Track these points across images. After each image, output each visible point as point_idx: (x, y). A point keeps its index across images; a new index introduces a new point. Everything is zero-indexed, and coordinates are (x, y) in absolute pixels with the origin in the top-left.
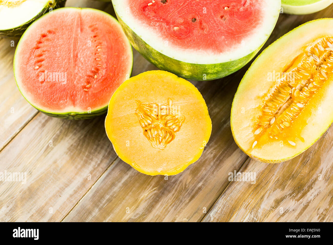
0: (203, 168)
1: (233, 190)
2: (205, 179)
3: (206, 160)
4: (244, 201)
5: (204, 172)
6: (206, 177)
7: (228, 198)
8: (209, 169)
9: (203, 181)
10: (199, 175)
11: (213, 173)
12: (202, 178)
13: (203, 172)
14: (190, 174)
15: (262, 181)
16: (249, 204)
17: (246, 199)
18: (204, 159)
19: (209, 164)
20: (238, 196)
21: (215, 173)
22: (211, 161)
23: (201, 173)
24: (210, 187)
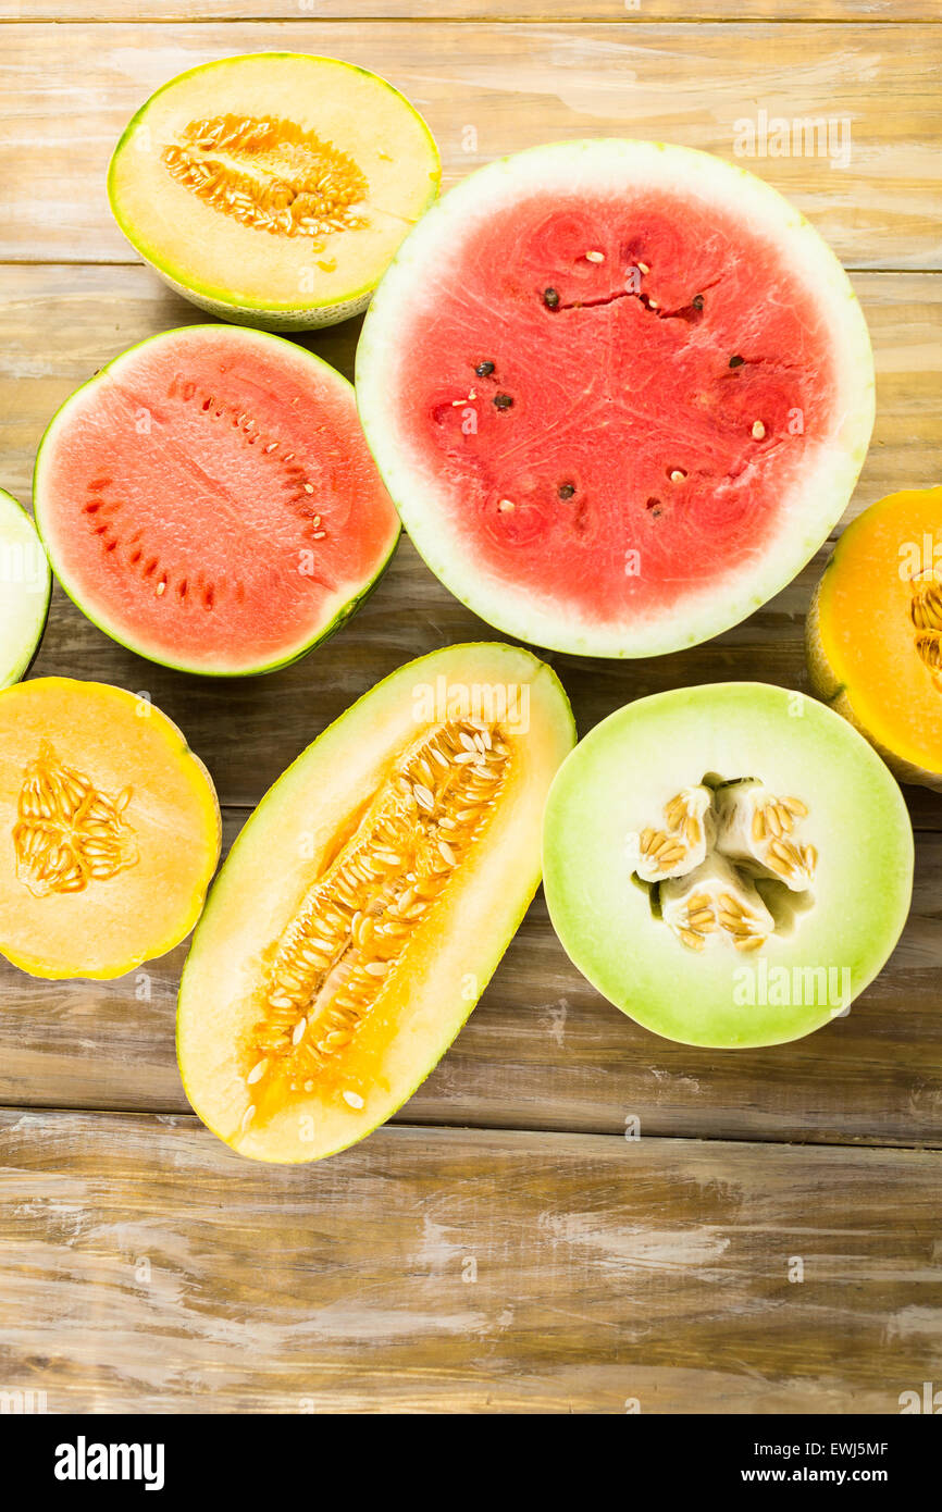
0: (134, 1024)
1: (120, 1132)
2: (110, 1045)
3: (160, 1016)
4: (107, 1176)
5: (124, 1034)
6: (116, 1045)
7: (89, 1133)
8: (141, 1038)
9: (101, 1045)
10: (110, 1024)
11: (136, 1055)
12: (106, 1039)
13: (125, 1029)
14: (98, 1001)
15: (183, 1187)
16: (107, 1192)
17: (115, 1177)
18: (160, 1009)
19: (154, 1030)
20: (111, 1154)
21: (139, 1059)
22: (166, 1030)
23: (119, 1025)
24: (95, 1070)
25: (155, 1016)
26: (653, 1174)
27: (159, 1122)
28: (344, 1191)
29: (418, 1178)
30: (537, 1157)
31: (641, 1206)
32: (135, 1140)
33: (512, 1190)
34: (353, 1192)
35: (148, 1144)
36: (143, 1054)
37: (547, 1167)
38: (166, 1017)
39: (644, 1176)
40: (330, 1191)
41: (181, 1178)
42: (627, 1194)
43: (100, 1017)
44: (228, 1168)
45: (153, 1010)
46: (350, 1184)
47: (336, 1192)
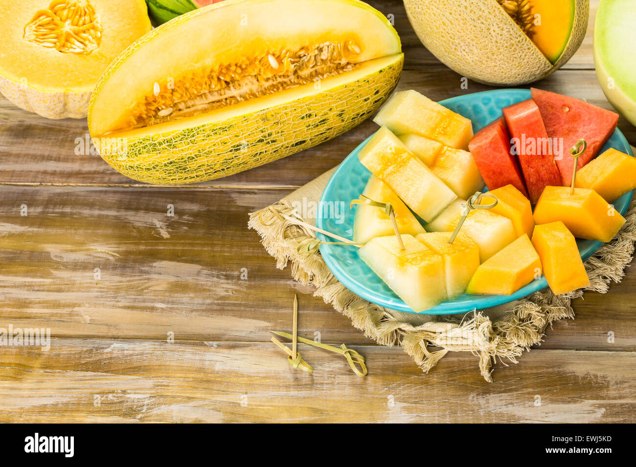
25: (205, 290)
26: (545, 370)
27: (206, 345)
28: (332, 383)
29: (383, 374)
30: (465, 361)
31: (539, 389)
32: (189, 356)
33: (448, 381)
34: (338, 384)
35: (197, 357)
36: (197, 310)
37: (472, 367)
38: (213, 291)
39: (539, 372)
40: (322, 384)
41: (219, 377)
42: (529, 382)
43: (170, 291)
44: (252, 371)
45: (204, 287)
46: (337, 379)
47: (326, 384)
